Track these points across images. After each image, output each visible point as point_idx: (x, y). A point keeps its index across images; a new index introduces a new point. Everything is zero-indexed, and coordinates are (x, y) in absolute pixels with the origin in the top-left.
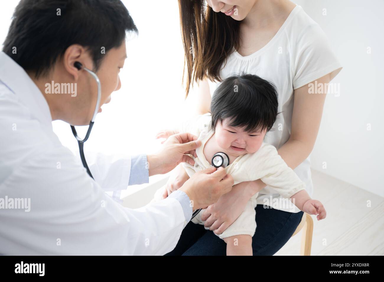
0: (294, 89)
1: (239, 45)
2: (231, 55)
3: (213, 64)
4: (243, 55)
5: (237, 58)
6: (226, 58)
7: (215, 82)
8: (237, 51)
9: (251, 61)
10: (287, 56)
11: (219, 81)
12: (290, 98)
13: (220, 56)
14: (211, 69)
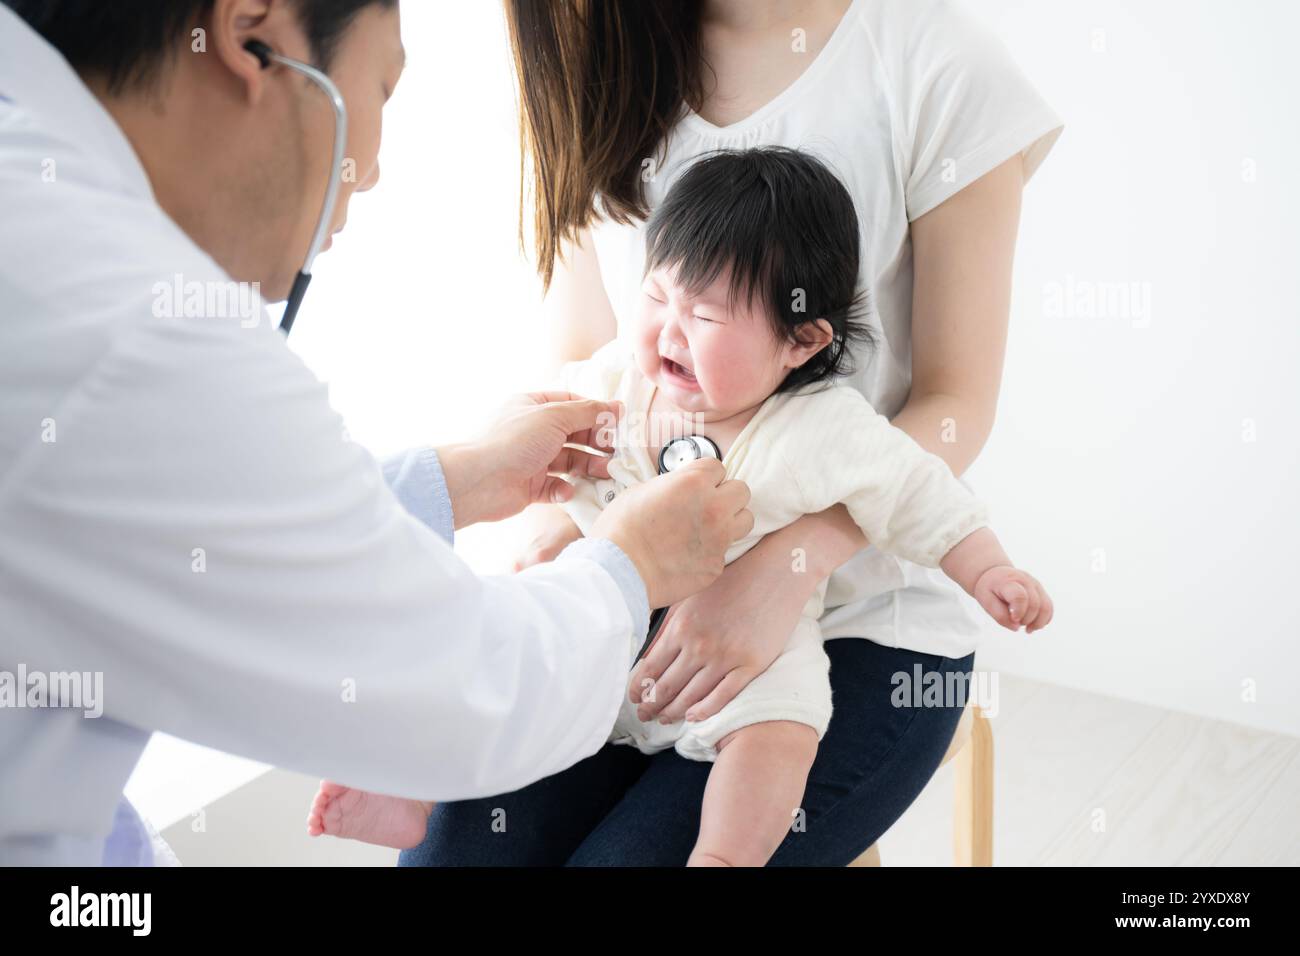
0: (912, 219)
1: (702, 91)
2: (679, 127)
3: (620, 163)
4: (720, 124)
5: (699, 136)
6: (663, 139)
7: (630, 222)
8: (698, 112)
9: (752, 136)
10: (881, 105)
11: (643, 217)
12: (900, 252)
13: (639, 135)
14: (612, 179)
